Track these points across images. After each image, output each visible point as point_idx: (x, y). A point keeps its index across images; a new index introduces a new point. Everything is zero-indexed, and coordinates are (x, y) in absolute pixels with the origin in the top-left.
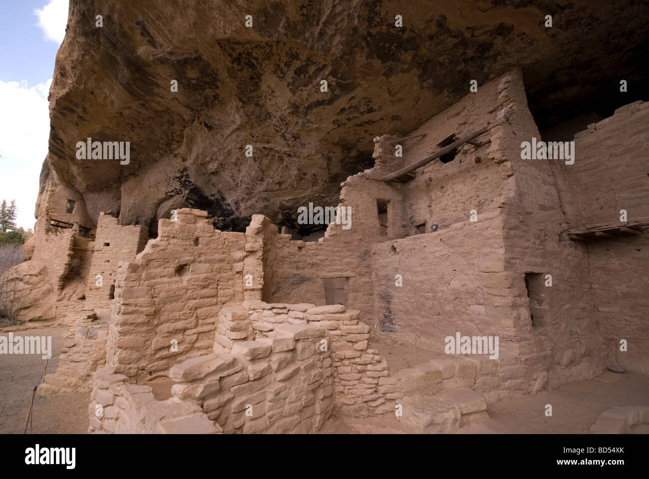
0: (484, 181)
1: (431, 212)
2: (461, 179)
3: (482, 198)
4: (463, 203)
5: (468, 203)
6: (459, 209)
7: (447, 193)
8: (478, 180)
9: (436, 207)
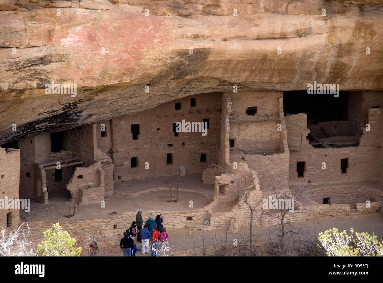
0: (265, 129)
1: (239, 135)
2: (256, 125)
3: (263, 134)
4: (255, 134)
5: (257, 135)
6: (253, 136)
7: (249, 129)
8: (262, 128)
9: (242, 133)
